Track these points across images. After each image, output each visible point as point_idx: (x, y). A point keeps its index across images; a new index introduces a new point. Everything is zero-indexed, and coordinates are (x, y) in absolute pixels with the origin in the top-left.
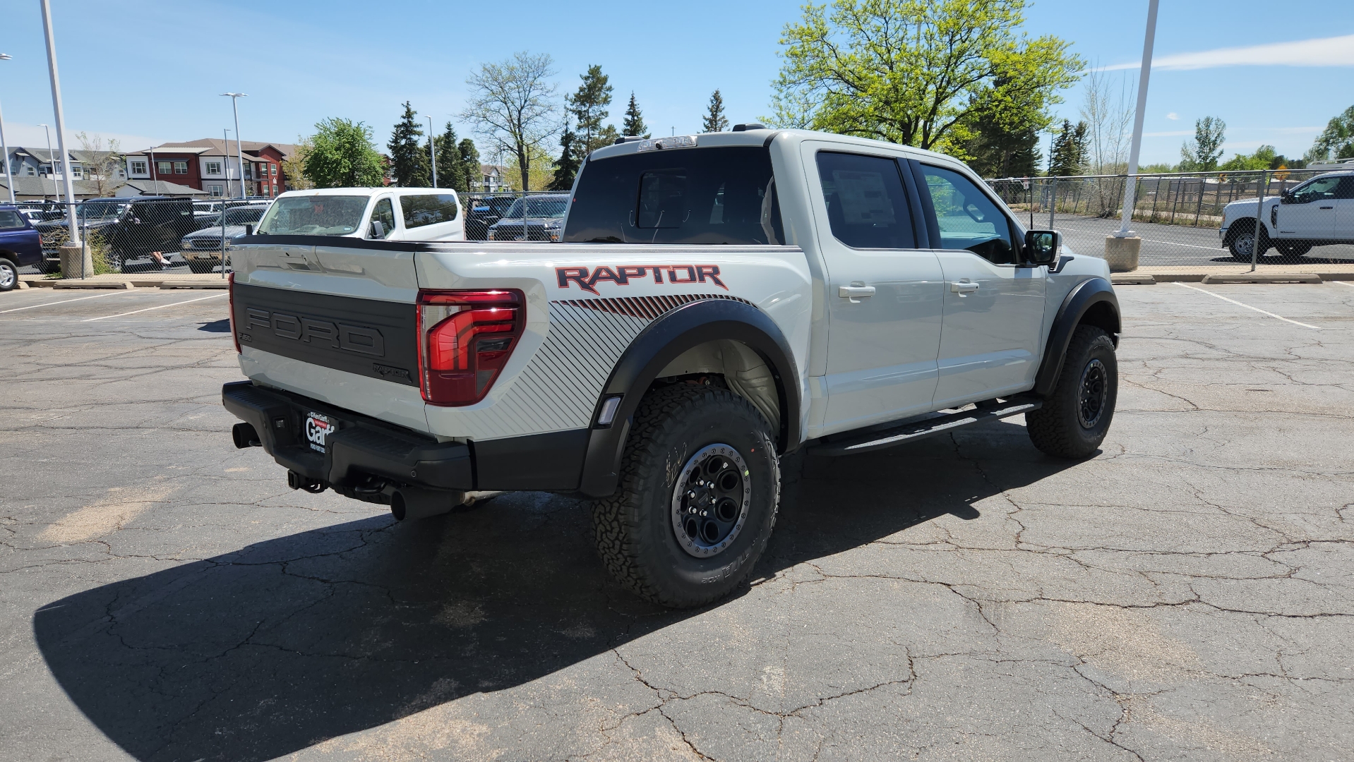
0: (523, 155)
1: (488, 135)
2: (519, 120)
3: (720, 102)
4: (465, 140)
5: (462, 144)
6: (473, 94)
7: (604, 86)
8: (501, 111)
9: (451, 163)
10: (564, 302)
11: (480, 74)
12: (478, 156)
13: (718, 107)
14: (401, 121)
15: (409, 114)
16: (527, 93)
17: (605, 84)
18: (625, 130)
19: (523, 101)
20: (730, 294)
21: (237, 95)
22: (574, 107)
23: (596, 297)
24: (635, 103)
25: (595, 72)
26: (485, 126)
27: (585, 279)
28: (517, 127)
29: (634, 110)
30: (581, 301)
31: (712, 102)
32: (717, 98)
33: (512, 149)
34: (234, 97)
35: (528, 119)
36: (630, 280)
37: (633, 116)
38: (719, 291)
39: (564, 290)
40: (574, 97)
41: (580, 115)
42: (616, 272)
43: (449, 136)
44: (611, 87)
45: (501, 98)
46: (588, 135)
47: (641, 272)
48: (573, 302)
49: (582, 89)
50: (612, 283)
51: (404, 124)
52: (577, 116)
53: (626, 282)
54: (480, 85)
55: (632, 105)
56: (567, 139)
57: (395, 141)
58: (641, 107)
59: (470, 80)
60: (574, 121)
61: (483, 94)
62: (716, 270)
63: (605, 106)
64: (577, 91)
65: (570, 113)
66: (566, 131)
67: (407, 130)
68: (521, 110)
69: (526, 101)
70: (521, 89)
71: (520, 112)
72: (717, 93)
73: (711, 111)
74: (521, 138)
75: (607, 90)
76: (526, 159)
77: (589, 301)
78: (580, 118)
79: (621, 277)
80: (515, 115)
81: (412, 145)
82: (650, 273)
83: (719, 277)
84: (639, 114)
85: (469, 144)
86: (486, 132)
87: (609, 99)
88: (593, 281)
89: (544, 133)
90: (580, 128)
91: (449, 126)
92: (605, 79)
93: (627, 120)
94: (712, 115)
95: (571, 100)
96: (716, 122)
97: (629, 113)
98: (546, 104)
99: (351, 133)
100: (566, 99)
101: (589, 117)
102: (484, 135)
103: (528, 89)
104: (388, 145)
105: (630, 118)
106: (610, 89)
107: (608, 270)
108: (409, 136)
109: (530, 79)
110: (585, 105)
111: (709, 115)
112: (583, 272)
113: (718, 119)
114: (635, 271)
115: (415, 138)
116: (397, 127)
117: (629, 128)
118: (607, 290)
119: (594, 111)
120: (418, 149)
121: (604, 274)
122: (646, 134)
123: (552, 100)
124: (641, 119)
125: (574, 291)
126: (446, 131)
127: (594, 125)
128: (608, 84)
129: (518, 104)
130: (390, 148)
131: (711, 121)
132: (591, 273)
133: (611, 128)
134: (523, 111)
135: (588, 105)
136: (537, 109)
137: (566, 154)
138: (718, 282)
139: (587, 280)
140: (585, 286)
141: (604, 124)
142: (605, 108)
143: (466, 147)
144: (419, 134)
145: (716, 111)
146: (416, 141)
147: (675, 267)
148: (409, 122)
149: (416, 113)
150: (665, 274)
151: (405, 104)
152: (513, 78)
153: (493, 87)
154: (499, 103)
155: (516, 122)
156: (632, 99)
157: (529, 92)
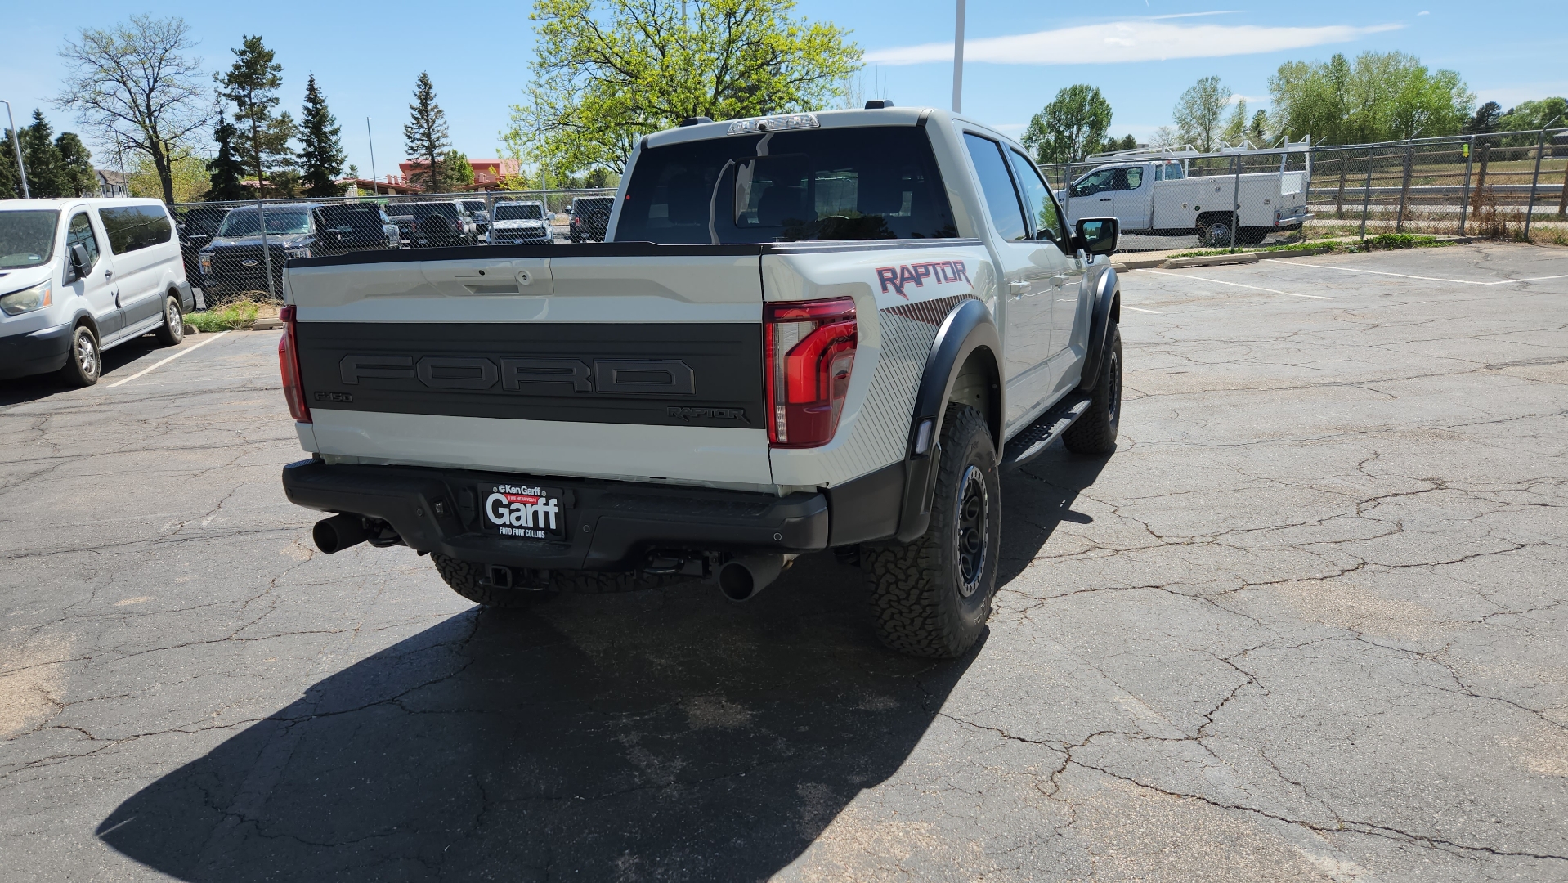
0: (161, 155)
1: (104, 127)
2: (148, 106)
3: (430, 88)
4: (65, 134)
5: (60, 140)
6: (73, 70)
7: (270, 64)
8: (118, 95)
9: (48, 166)
11: (80, 43)
12: (89, 156)
13: (428, 93)
16: (156, 70)
17: (270, 61)
18: (307, 121)
19: (151, 81)
22: (228, 91)
24: (316, 87)
25: (253, 45)
26: (96, 114)
27: (896, 281)
28: (147, 116)
29: (316, 96)
31: (419, 88)
32: (424, 82)
33: (141, 146)
35: (162, 105)
37: (315, 104)
40: (227, 78)
41: (240, 101)
43: (39, 130)
44: (280, 66)
45: (118, 77)
46: (255, 127)
49: (237, 67)
52: (236, 103)
54: (81, 58)
55: (312, 89)
56: (223, 133)
58: (324, 92)
59: (64, 51)
60: (233, 108)
61: (87, 71)
63: (272, 89)
64: (230, 69)
65: (224, 100)
66: (222, 121)
68: (150, 92)
69: (155, 81)
70: (147, 65)
71: (148, 96)
72: (424, 76)
73: (420, 98)
74: (155, 131)
75: (275, 70)
76: (165, 159)
78: (240, 106)
80: (141, 100)
84: (323, 101)
85: (73, 139)
86: (98, 123)
87: (278, 82)
88: (902, 283)
89: (188, 125)
90: (239, 118)
91: (38, 115)
92: (270, 56)
93: (306, 108)
94: (422, 103)
95: (222, 81)
96: (427, 112)
97: (309, 100)
98: (187, 85)
100: (216, 79)
101: (253, 105)
102: (97, 127)
103: (157, 64)
105: (310, 105)
106: (278, 68)
109: (159, 52)
110: (244, 89)
111: (417, 103)
113: (429, 108)
114: (923, 270)
117: (310, 118)
119: (258, 96)
122: (336, 126)
123: (195, 81)
124: (326, 107)
126: (34, 122)
127: (260, 115)
128: (274, 62)
129: (144, 84)
131: (420, 112)
133: (285, 119)
134: (153, 95)
135: (249, 88)
136: (174, 92)
137: (224, 152)
139: (898, 282)
141: (275, 112)
142: (273, 93)
143: (68, 144)
145: (426, 99)
152: (132, 50)
153: (103, 62)
154: (114, 83)
155: (143, 109)
156: (311, 81)
157: (159, 69)
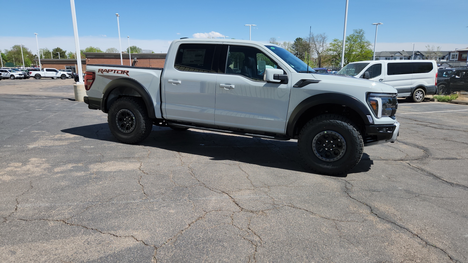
20: (130, 77)
23: (103, 75)
36: (109, 72)
38: (127, 76)
39: (99, 73)
42: (107, 70)
47: (112, 70)
48: (100, 75)
50: (106, 72)
62: (128, 72)
77: (102, 75)
79: (108, 71)
82: (113, 71)
83: (128, 73)
88: (103, 72)
107: (106, 70)
112: (102, 70)
118: (105, 73)
125: (100, 73)
132: (103, 70)
138: (127, 74)
139: (102, 71)
147: (119, 70)
150: (116, 71)
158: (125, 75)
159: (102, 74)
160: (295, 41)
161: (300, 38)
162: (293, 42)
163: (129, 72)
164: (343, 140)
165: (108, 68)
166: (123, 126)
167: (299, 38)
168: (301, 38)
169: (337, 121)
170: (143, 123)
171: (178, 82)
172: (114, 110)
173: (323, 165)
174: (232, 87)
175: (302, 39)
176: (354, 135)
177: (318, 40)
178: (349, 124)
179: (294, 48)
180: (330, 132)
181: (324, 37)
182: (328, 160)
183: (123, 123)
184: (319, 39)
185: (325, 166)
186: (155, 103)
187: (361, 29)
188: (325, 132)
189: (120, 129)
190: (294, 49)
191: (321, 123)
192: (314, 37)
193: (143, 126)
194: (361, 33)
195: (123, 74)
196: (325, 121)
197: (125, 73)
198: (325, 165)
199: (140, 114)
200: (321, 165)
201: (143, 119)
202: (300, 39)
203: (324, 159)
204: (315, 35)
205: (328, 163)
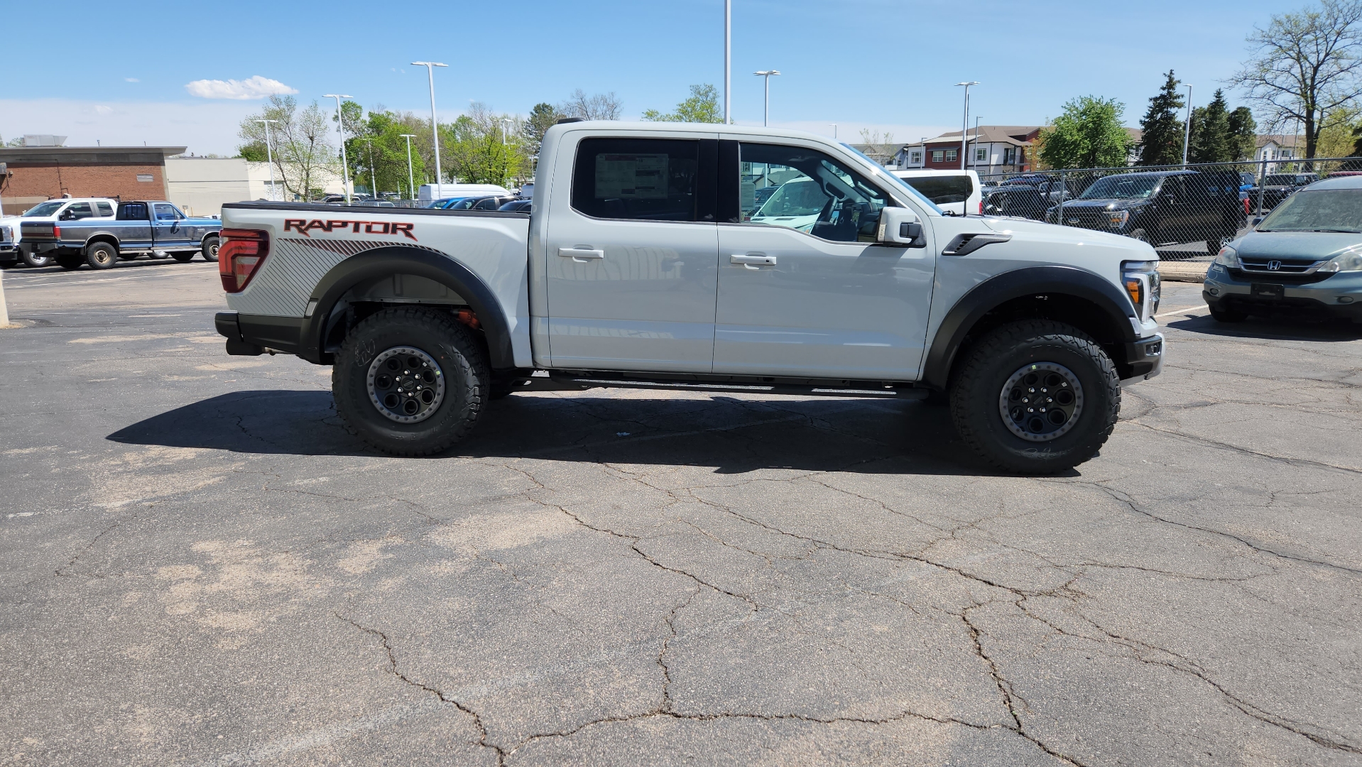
0: (1312, 123)
1: (1265, 100)
2: (1313, 79)
4: (1239, 108)
5: (1234, 113)
6: (1254, 53)
8: (1293, 71)
10: (286, 239)
11: (1266, 29)
12: (1255, 126)
14: (1158, 93)
15: (1171, 85)
16: (1330, 44)
19: (1322, 56)
20: (419, 243)
21: (970, 84)
23: (307, 238)
26: (1261, 89)
27: (302, 226)
28: (1308, 91)
30: (297, 240)
33: (1299, 117)
34: (967, 86)
35: (1329, 76)
36: (334, 229)
38: (408, 241)
39: (287, 232)
42: (325, 223)
43: (1218, 105)
45: (1294, 55)
47: (345, 224)
48: (291, 240)
50: (320, 230)
51: (1162, 96)
53: (330, 230)
54: (1263, 41)
57: (1151, 116)
59: (1250, 37)
61: (1267, 51)
62: (410, 226)
67: (1165, 103)
68: (1319, 65)
71: (1316, 69)
74: (1313, 101)
76: (1316, 126)
77: (302, 240)
79: (329, 226)
80: (1310, 72)
81: (1169, 118)
82: (351, 226)
83: (411, 232)
85: (1245, 113)
86: (1263, 98)
88: (307, 228)
89: (1350, 92)
91: (1218, 94)
99: (1099, 111)
102: (1259, 101)
103: (1334, 38)
104: (1141, 121)
107: (320, 222)
108: (1165, 110)
112: (303, 222)
114: (340, 224)
115: (1173, 110)
116: (1156, 99)
118: (316, 234)
120: (1174, 123)
121: (316, 224)
125: (293, 232)
126: (1214, 99)
129: (1313, 59)
130: (1144, 124)
132: (307, 223)
134: (1320, 68)
136: (1345, 63)
138: (408, 235)
139: (303, 227)
140: (301, 231)
143: (1240, 117)
144: (1180, 106)
146: (1174, 115)
147: (373, 223)
148: (1169, 93)
149: (1179, 82)
150: (363, 227)
151: (1168, 73)
152: (1313, 28)
153: (1282, 43)
154: (1290, 61)
155: (1309, 82)
157: (1335, 41)
158: (400, 238)
159: (302, 236)
160: (532, 113)
161: (545, 106)
162: (527, 117)
163: (415, 226)
164: (1076, 384)
165: (325, 217)
166: (390, 402)
167: (542, 103)
168: (547, 104)
169: (1063, 336)
170: (475, 385)
171: (597, 254)
172: (360, 353)
173: (1029, 451)
174: (771, 262)
175: (551, 109)
176: (1105, 369)
177: (596, 111)
178: (1092, 343)
179: (531, 134)
180: (1044, 366)
181: (611, 103)
182: (1040, 438)
183: (390, 390)
184: (599, 109)
185: (1036, 454)
186: (512, 321)
187: (709, 84)
188: (1034, 367)
189: (385, 412)
190: (531, 137)
191: (1025, 344)
192: (586, 104)
193: (473, 394)
194: (711, 95)
195: (394, 235)
196: (1034, 339)
197: (400, 233)
198: (1033, 451)
199: (464, 358)
200: (1024, 453)
201: (473, 374)
202: (547, 107)
203: (1031, 437)
204: (588, 98)
205: (1040, 446)
